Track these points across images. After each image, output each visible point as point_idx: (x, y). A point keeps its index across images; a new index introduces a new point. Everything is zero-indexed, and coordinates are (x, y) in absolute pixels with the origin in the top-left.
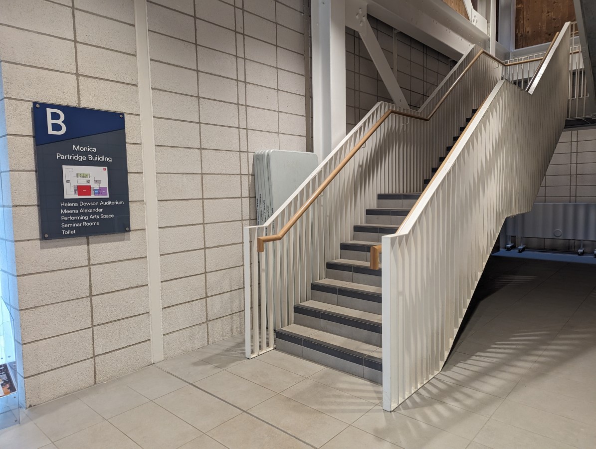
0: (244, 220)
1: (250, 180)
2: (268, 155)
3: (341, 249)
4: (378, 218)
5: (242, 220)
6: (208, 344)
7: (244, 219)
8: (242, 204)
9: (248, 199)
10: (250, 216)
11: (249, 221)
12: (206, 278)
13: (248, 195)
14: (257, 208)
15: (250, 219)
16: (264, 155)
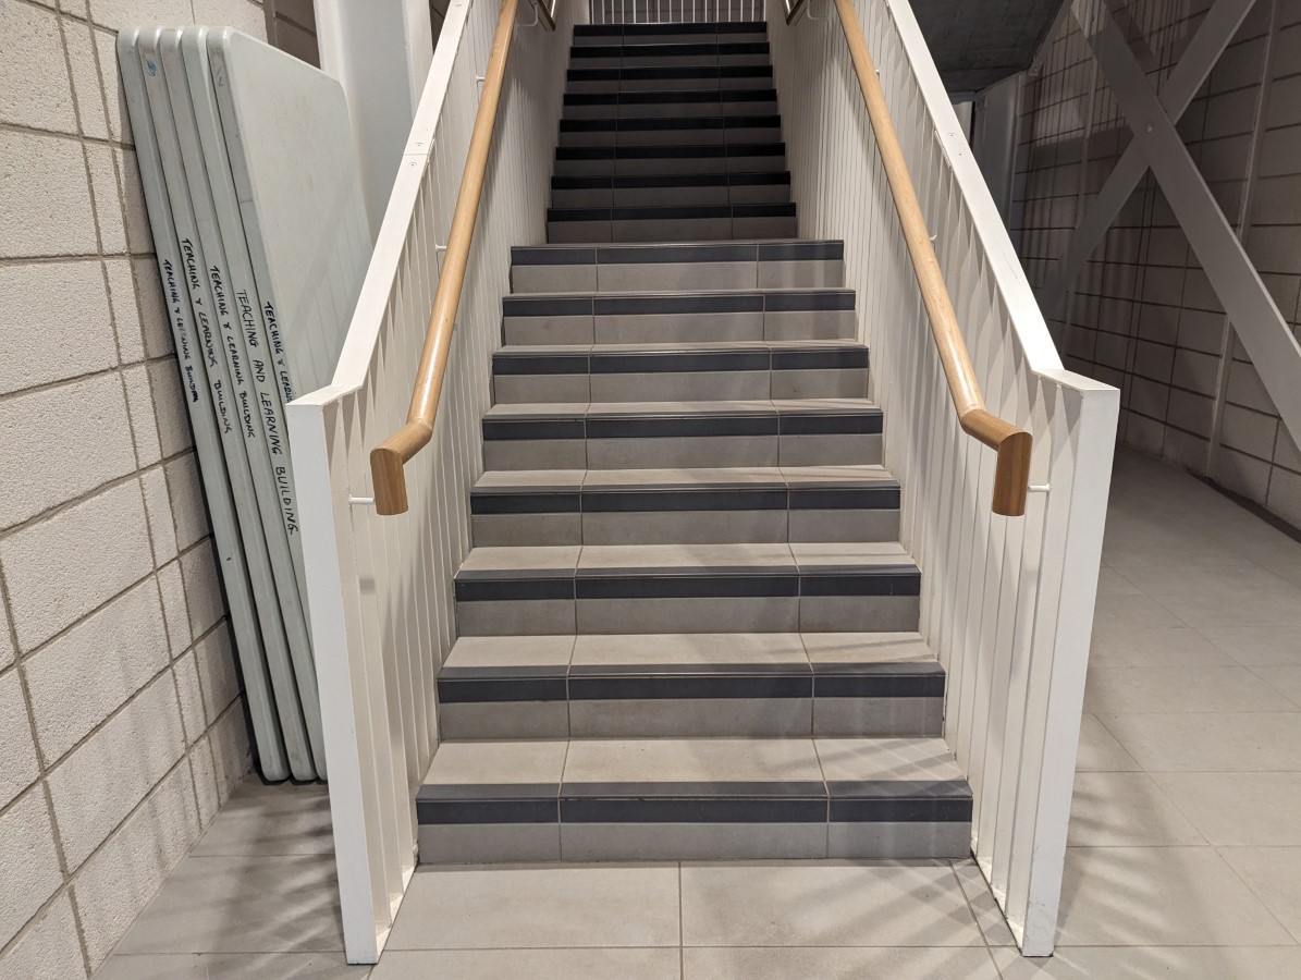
0: (125, 366)
1: (121, 169)
2: (216, 52)
3: (486, 437)
4: (547, 326)
5: (122, 366)
6: (89, 972)
7: (125, 361)
8: (109, 290)
9: (125, 264)
10: (145, 344)
11: (143, 368)
12: (25, 685)
13: (122, 247)
14: (172, 307)
15: (149, 360)
16: (195, 50)
